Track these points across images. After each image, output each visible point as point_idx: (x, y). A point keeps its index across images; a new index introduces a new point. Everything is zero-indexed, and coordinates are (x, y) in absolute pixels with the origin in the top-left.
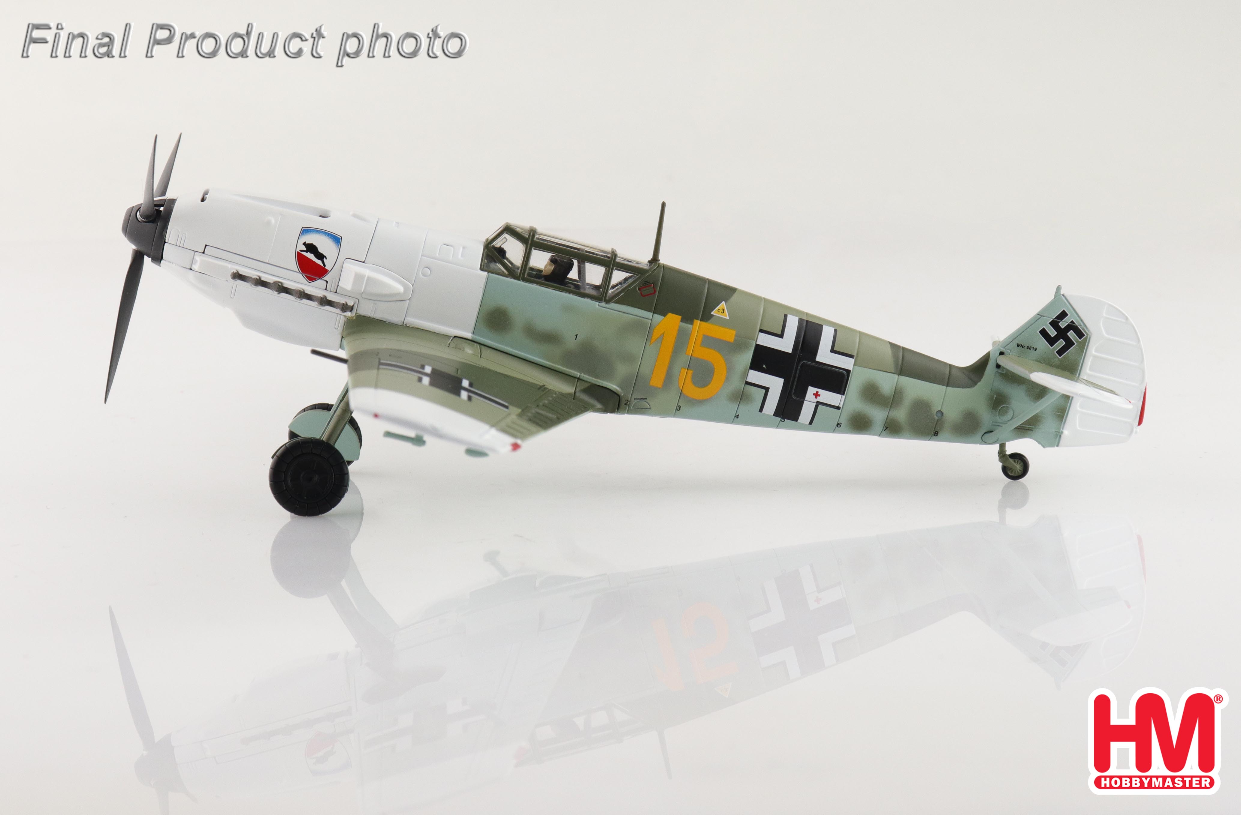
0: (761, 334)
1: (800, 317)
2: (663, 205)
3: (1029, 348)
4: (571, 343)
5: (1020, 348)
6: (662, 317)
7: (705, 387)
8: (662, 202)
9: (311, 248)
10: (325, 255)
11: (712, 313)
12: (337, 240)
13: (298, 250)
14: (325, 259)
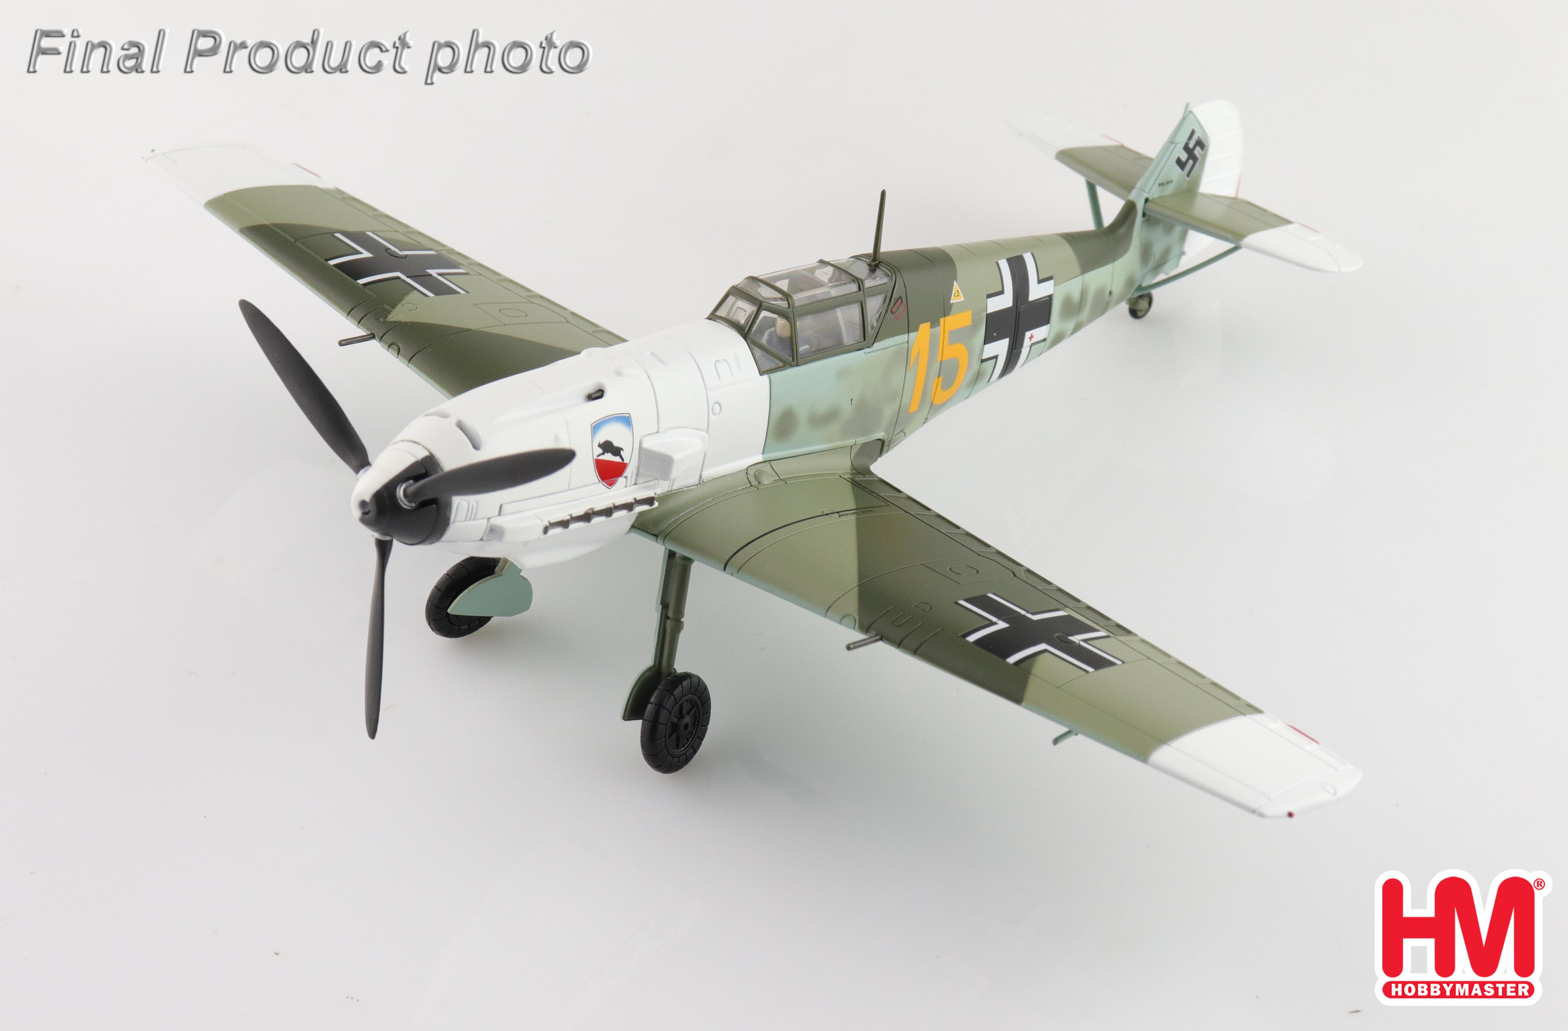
0: (990, 300)
1: (1007, 257)
2: (883, 194)
3: (1168, 183)
4: (847, 411)
5: (1161, 187)
6: (916, 333)
7: (950, 386)
8: (882, 190)
9: (607, 447)
10: (621, 447)
11: (951, 302)
12: (626, 420)
13: (595, 457)
14: (622, 451)
